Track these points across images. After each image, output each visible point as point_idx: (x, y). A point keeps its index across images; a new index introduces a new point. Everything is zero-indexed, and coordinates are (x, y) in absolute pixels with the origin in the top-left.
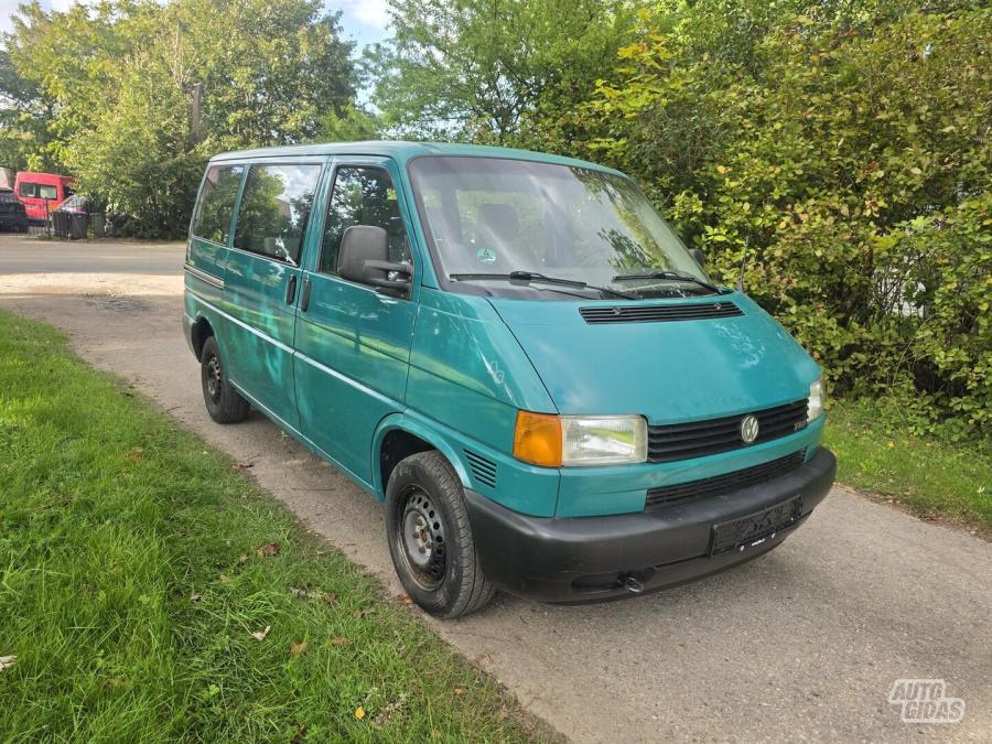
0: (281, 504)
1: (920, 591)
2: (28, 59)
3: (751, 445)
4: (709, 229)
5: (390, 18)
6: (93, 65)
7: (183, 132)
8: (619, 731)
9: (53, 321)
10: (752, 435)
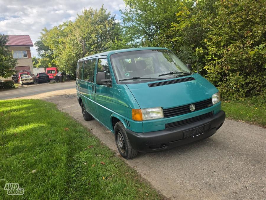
0: (97, 137)
1: (255, 146)
2: (46, 41)
3: (193, 111)
4: (206, 56)
5: (121, 17)
6: (60, 40)
7: (81, 52)
8: (163, 180)
9: (54, 102)
10: (193, 109)
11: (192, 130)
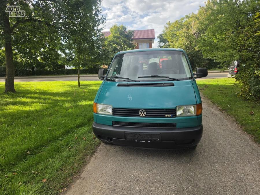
3: (143, 117)
10: (143, 115)
11: (135, 134)
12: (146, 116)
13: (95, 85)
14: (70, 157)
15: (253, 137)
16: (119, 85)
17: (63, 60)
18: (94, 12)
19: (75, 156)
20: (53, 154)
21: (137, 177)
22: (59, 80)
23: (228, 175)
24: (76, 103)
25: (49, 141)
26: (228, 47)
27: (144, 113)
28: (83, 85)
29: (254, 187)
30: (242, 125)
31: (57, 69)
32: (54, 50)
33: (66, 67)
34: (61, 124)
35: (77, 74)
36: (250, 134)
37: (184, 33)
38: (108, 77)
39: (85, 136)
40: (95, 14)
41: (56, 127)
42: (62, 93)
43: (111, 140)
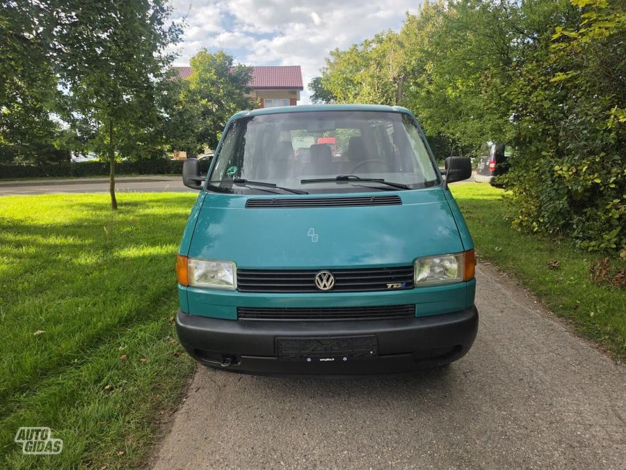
3: (325, 292)
10: (327, 285)
11: (306, 341)
12: (335, 289)
13: (158, 204)
14: (110, 418)
15: (570, 323)
16: (251, 204)
17: (65, 139)
18: (151, 12)
19: (126, 414)
20: (56, 414)
21: (318, 463)
22: (56, 191)
23: (547, 431)
24: (112, 253)
25: (41, 373)
26: (488, 109)
27: (328, 280)
28: (126, 204)
29: (615, 459)
30: (539, 296)
31: (48, 162)
32: (38, 111)
33: (73, 157)
34: (74, 318)
35: (108, 175)
36: (562, 316)
37: (372, 77)
38: (212, 180)
39: (149, 349)
40: (154, 18)
41: (59, 328)
42: (66, 226)
43: (234, 360)
